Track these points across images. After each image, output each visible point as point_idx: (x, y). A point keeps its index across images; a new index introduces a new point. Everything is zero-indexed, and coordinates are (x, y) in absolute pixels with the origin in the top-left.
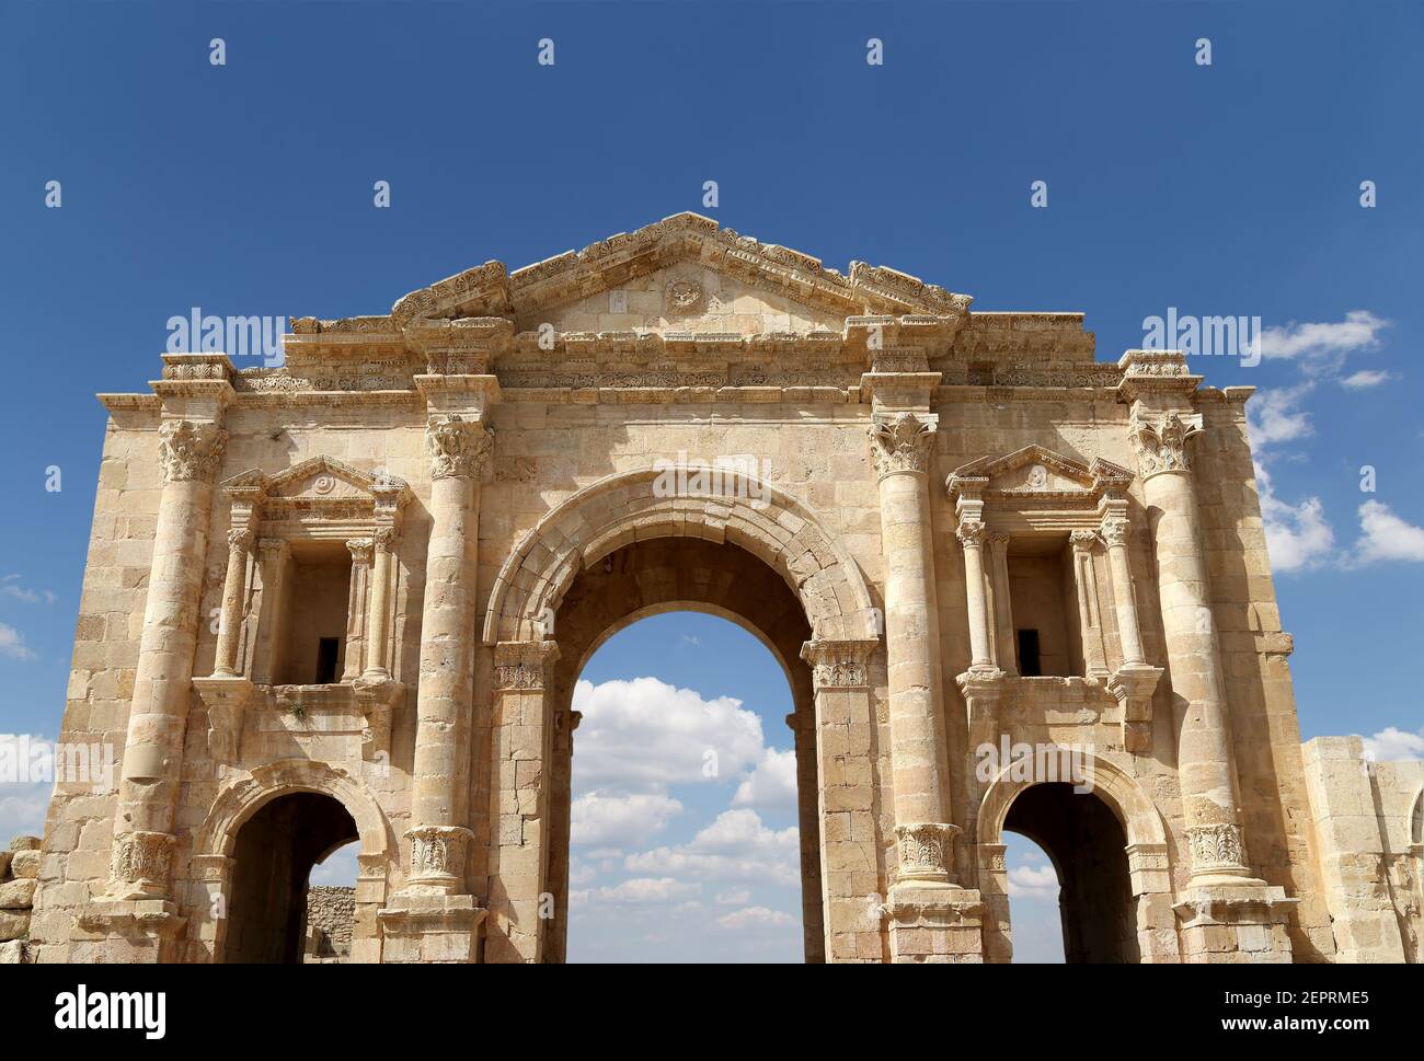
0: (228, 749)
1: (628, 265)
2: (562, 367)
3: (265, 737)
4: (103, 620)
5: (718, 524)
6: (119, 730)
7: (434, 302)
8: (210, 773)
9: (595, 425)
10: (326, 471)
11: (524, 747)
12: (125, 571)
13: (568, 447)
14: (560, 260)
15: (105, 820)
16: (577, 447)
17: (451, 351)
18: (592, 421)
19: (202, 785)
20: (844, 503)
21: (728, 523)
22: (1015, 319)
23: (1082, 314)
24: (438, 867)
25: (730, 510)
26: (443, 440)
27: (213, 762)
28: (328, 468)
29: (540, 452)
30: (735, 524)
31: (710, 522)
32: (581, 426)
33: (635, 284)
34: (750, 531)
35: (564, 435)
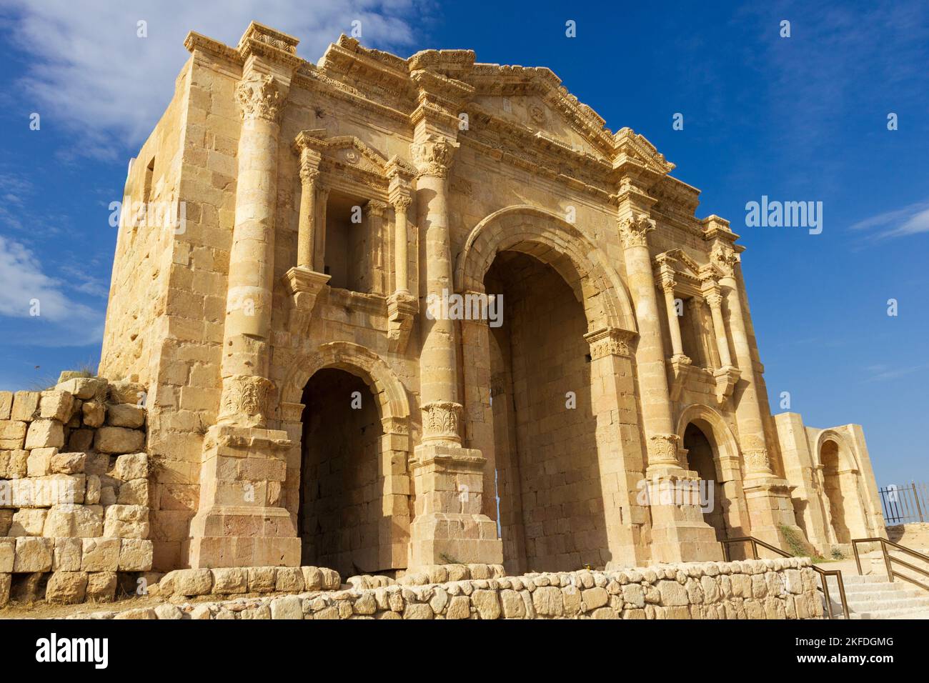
0: (302, 327)
1: (515, 86)
2: (482, 132)
3: (324, 323)
4: (198, 208)
5: (561, 251)
6: (216, 296)
7: (438, 62)
8: (288, 343)
9: (499, 173)
10: (352, 148)
11: (481, 361)
12: (214, 174)
13: (487, 182)
14: (492, 67)
15: (209, 364)
16: (491, 183)
17: (439, 98)
18: (498, 170)
19: (282, 350)
20: (611, 256)
21: (565, 251)
22: (678, 184)
23: (700, 191)
24: (453, 430)
25: (566, 244)
26: (437, 152)
27: (290, 334)
28: (354, 147)
29: (473, 180)
30: (569, 253)
31: (557, 248)
32: (493, 172)
33: (515, 99)
34: (574, 258)
35: (484, 174)
